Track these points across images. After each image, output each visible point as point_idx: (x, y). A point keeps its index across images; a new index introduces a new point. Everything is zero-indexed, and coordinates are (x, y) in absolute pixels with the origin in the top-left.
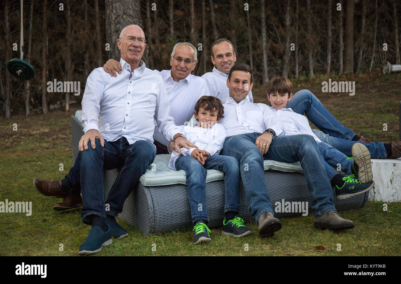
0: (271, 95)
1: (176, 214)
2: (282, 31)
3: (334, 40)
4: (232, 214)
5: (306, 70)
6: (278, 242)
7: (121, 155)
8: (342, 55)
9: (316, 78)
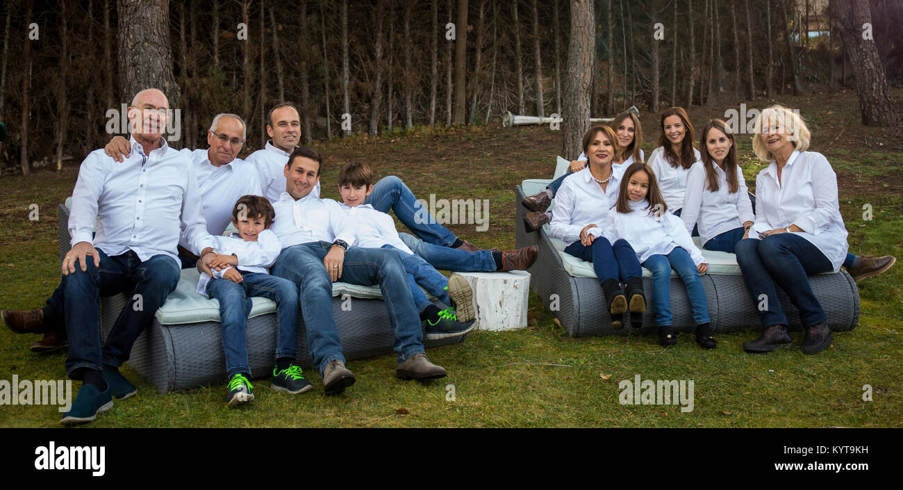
0: (343, 187)
1: (207, 363)
2: (371, 65)
3: (440, 81)
4: (285, 363)
5: (401, 119)
6: (347, 403)
7: (130, 275)
8: (450, 101)
9: (416, 130)
